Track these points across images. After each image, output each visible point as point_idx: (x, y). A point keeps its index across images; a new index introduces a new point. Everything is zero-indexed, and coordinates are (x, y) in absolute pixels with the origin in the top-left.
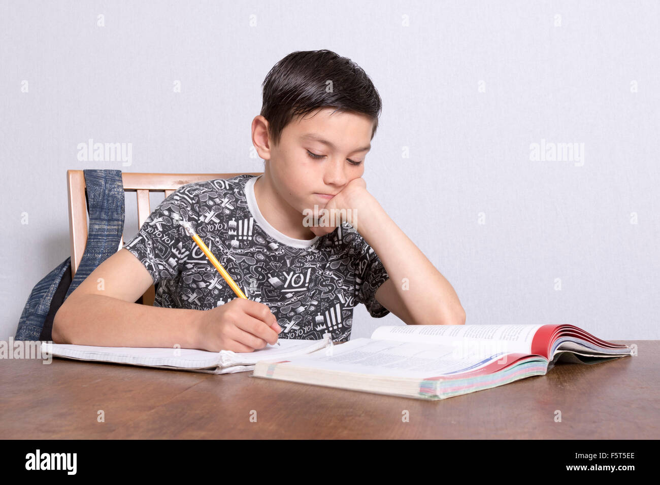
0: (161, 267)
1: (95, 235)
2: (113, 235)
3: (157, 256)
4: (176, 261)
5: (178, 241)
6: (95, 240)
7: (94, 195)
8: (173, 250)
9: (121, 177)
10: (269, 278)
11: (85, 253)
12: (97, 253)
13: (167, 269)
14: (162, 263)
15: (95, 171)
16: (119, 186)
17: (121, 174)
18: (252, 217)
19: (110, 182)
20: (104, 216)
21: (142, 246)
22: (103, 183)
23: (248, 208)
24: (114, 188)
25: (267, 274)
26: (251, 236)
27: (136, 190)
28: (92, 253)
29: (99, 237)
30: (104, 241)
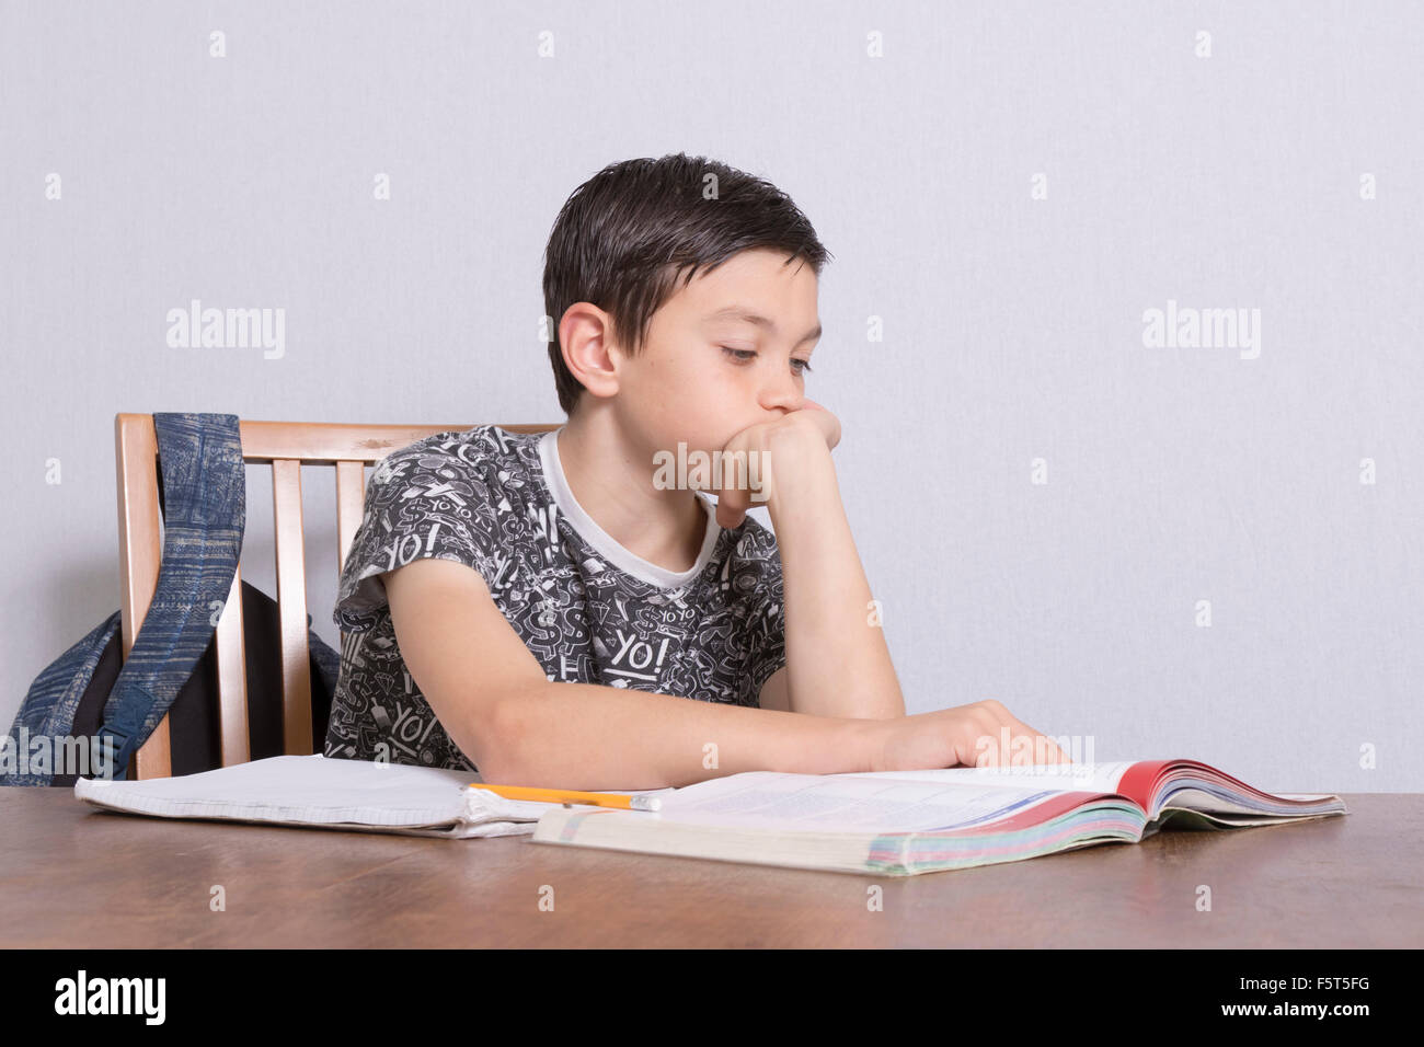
1: (177, 561)
2: (220, 562)
6: (177, 573)
7: (177, 472)
9: (237, 430)
11: (154, 601)
12: (182, 602)
15: (180, 416)
16: (232, 451)
17: (238, 424)
18: (553, 502)
19: (212, 441)
20: (198, 518)
22: (197, 444)
23: (544, 484)
24: (221, 455)
27: (270, 461)
28: (170, 601)
29: (186, 566)
30: (198, 573)
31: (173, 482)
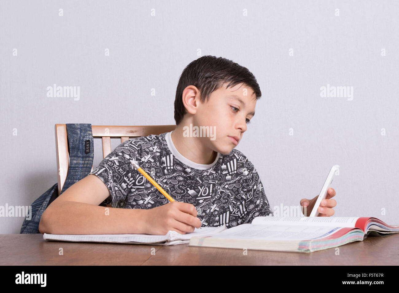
0: (116, 189)
1: (74, 167)
3: (115, 181)
4: (126, 185)
5: (128, 172)
7: (73, 141)
8: (124, 178)
9: (91, 128)
10: (188, 190)
11: (66, 179)
12: (75, 179)
13: (120, 190)
14: (117, 186)
15: (74, 124)
16: (89, 134)
17: (91, 126)
18: (171, 153)
19: (84, 131)
20: (80, 154)
21: (106, 174)
22: (79, 132)
23: (168, 148)
24: (86, 136)
25: (186, 189)
26: (172, 166)
27: (101, 137)
28: (72, 179)
29: (76, 169)
30: (80, 171)
31: (72, 144)
